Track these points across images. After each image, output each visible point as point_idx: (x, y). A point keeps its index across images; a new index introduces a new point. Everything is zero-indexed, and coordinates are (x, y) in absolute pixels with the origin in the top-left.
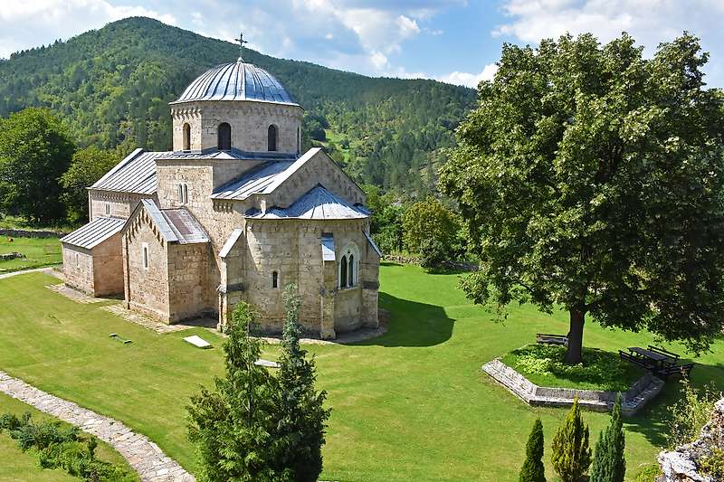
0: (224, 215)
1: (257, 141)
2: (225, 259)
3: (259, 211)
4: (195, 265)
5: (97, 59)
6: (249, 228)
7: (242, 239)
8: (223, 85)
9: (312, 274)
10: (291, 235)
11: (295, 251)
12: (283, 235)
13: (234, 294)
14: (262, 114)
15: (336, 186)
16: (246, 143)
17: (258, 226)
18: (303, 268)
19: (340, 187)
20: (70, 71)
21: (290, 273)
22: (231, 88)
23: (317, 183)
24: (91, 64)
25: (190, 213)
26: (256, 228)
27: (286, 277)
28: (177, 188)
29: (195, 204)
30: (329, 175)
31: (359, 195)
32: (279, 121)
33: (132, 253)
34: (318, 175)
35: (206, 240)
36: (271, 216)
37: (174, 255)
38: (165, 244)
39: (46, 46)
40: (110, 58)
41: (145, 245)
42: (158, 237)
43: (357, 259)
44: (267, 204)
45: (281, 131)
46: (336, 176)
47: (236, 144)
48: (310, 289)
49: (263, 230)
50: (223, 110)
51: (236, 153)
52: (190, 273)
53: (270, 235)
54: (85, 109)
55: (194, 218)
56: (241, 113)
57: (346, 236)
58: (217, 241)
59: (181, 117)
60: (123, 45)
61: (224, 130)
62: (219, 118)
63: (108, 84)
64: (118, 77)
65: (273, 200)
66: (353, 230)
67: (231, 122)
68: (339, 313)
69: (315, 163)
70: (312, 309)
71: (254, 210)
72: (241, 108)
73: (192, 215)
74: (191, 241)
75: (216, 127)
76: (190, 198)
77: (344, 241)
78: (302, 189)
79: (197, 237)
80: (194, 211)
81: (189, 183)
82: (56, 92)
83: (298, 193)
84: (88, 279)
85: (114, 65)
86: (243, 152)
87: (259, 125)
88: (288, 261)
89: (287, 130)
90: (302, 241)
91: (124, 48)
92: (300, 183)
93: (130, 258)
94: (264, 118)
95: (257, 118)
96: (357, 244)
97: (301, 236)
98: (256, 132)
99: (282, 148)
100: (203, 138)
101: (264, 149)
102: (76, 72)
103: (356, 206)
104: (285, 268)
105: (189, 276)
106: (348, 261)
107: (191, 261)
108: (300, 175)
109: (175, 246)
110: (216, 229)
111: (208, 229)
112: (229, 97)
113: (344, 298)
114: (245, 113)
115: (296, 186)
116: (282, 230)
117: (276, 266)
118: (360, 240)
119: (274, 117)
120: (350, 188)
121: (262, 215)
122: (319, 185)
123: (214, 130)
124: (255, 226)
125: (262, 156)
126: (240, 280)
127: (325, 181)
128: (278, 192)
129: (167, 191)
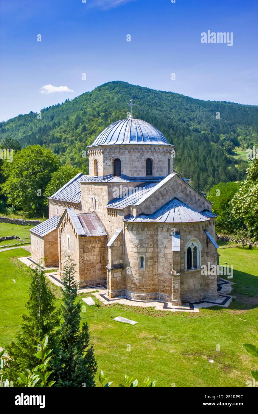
0: (113, 218)
1: (138, 170)
2: (111, 247)
3: (132, 216)
4: (97, 250)
5: (89, 110)
6: (126, 227)
7: (121, 235)
8: (116, 134)
9: (166, 259)
10: (152, 232)
11: (156, 243)
12: (147, 233)
13: (117, 270)
14: (142, 152)
15: (188, 199)
16: (130, 171)
17: (131, 226)
18: (161, 255)
19: (192, 199)
20: (73, 118)
21: (152, 258)
22: (121, 136)
23: (174, 197)
24: (85, 113)
25: (97, 215)
26: (130, 228)
27: (149, 260)
28: (91, 200)
29: (99, 211)
30: (182, 192)
31: (207, 204)
32: (153, 156)
33: (63, 241)
34: (174, 191)
35: (104, 234)
36: (139, 220)
37: (83, 244)
38: (78, 236)
39: (61, 104)
40: (97, 109)
41: (69, 236)
42: (74, 232)
43: (199, 249)
44: (137, 212)
45: (155, 162)
46: (188, 192)
47: (124, 172)
48: (165, 269)
49: (134, 229)
50: (116, 151)
51: (125, 177)
52: (94, 255)
53: (138, 233)
54: (81, 141)
55: (99, 219)
56: (127, 152)
57: (190, 233)
58: (110, 235)
59: (92, 155)
60: (105, 99)
61: (117, 163)
62: (113, 156)
63: (94, 125)
64: (100, 121)
65: (141, 209)
66: (195, 230)
67: (121, 158)
68: (186, 287)
69: (172, 184)
70: (167, 283)
71: (129, 216)
72: (126, 149)
73: (98, 218)
74: (94, 235)
75: (112, 161)
76: (97, 206)
77: (189, 237)
78: (162, 202)
79: (99, 232)
80: (99, 215)
81: (96, 197)
82: (64, 132)
83: (159, 204)
84: (42, 255)
85: (98, 113)
86: (129, 177)
87: (139, 159)
88: (151, 250)
89: (159, 161)
90: (160, 237)
91: (106, 102)
92: (160, 198)
93: (62, 244)
94: (142, 154)
95: (138, 155)
96: (199, 239)
97: (159, 233)
98: (137, 164)
99: (156, 174)
100: (104, 169)
101: (143, 174)
102: (76, 119)
103: (204, 212)
104: (148, 255)
105: (93, 257)
106: (192, 251)
107: (94, 247)
108: (160, 192)
109: (83, 238)
110: (109, 227)
111: (106, 227)
112: (119, 143)
113: (189, 276)
114: (129, 152)
115: (158, 199)
116: (146, 229)
117: (143, 253)
118: (201, 237)
119: (150, 153)
120: (199, 200)
121: (133, 219)
122: (175, 198)
123: (110, 163)
124: (129, 226)
125: (142, 179)
126: (121, 261)
127: (180, 195)
128: (144, 204)
129: (86, 202)
